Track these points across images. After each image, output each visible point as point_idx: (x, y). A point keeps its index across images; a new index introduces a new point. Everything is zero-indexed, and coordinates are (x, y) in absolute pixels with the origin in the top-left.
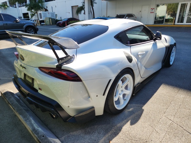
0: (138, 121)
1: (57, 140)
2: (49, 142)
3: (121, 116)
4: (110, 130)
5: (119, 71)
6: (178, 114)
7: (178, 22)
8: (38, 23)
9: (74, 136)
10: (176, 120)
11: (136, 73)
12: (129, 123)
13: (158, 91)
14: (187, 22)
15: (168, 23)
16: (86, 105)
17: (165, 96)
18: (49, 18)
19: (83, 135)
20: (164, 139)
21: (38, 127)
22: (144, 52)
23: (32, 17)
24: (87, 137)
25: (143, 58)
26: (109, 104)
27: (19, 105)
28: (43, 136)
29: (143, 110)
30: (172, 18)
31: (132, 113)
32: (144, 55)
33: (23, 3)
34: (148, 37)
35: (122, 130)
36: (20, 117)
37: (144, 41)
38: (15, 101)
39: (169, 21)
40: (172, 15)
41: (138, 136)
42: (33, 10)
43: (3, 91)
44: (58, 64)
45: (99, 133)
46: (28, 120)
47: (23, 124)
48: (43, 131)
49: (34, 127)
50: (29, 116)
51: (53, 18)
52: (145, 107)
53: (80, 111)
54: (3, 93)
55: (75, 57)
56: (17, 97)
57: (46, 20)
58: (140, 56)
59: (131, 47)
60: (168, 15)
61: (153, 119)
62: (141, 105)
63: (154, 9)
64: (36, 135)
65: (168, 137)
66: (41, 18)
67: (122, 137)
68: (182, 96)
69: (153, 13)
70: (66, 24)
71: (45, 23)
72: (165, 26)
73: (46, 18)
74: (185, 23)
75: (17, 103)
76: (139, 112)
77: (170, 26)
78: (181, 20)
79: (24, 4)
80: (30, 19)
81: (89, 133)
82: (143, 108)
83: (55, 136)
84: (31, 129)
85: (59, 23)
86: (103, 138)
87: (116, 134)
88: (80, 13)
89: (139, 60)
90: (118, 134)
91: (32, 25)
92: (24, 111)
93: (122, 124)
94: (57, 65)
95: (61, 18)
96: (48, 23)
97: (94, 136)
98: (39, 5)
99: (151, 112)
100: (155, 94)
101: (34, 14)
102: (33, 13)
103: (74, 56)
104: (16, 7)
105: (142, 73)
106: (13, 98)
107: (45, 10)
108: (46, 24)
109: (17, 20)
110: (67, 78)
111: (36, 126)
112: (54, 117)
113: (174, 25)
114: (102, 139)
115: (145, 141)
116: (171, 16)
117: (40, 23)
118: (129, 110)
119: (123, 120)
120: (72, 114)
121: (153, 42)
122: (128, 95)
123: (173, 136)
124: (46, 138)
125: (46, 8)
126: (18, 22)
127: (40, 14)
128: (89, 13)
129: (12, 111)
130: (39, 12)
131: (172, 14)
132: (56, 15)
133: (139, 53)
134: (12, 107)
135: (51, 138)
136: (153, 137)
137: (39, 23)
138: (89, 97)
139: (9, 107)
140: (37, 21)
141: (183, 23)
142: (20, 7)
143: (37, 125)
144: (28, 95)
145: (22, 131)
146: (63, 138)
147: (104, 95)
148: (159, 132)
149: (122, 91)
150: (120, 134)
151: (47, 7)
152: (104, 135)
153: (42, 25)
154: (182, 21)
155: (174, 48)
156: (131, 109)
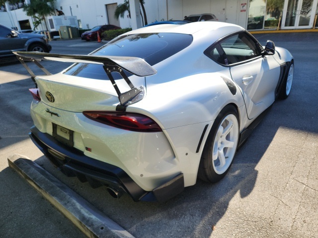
0: (252, 189)
1: (126, 233)
2: (114, 237)
3: (223, 184)
4: (210, 209)
5: (219, 110)
6: (313, 174)
7: (286, 25)
8: (47, 36)
9: (151, 223)
10: (311, 183)
11: (241, 111)
12: (238, 194)
13: (275, 139)
14: (299, 25)
15: (269, 27)
16: (169, 171)
17: (287, 147)
18: (68, 27)
19: (167, 221)
20: (299, 214)
21: (90, 215)
22: (251, 77)
23: (36, 26)
24: (174, 223)
25: (250, 86)
26: (206, 166)
27: (47, 179)
28: (102, 228)
29: (257, 172)
30: (274, 19)
31: (239, 178)
32: (251, 81)
33: (17, 4)
34: (251, 51)
35: (229, 206)
36: (54, 201)
37: (247, 57)
38: (39, 173)
39: (270, 24)
40: (274, 15)
41: (256, 214)
42: (37, 15)
43: (12, 158)
44: (119, 103)
45: (192, 215)
46: (68, 204)
47: (60, 211)
48: (99, 220)
49: (83, 215)
50: (69, 196)
51: (73, 26)
52: (259, 167)
53: (160, 182)
54: (13, 161)
55: (144, 91)
56: (39, 166)
57: (61, 30)
58: (245, 83)
59: (232, 68)
60: (268, 13)
61: (276, 184)
62: (253, 164)
63: (246, 4)
64: (89, 228)
65: (304, 210)
66: (52, 27)
67: (232, 219)
68: (313, 144)
69: (245, 11)
70: (98, 36)
71: (60, 37)
72: (266, 32)
73: (62, 27)
74: (296, 26)
75: (43, 177)
76: (251, 175)
77: (274, 32)
78: (290, 21)
79: (20, 4)
80: (32, 30)
81: (175, 216)
82: (256, 168)
83: (120, 225)
84: (78, 219)
85: (86, 35)
86: (201, 222)
87: (220, 214)
88: (122, 16)
89: (245, 90)
90: (223, 213)
91: (39, 40)
92: (58, 188)
93: (227, 197)
94: (118, 106)
95: (88, 25)
96: (66, 36)
97: (186, 221)
98: (47, 5)
99: (270, 174)
100: (271, 145)
101: (40, 21)
102: (38, 20)
103: (143, 89)
104: (5, 11)
105: (249, 112)
106: (34, 169)
107: (58, 13)
108: (63, 39)
109: (13, 34)
110: (138, 127)
111: (85, 212)
112: (117, 194)
113: (280, 30)
114: (199, 224)
115: (270, 220)
116: (272, 16)
117: (52, 37)
118: (233, 174)
119: (227, 190)
120: (147, 187)
121: (262, 59)
122: (231, 148)
123: (312, 208)
124: (108, 231)
125: (59, 9)
126: (16, 37)
127: (51, 21)
128: (137, 16)
129: (35, 191)
130: (48, 17)
131: (273, 12)
132: (79, 21)
133: (244, 79)
134: (35, 183)
135: (116, 231)
136: (281, 213)
137: (49, 36)
138: (175, 156)
139: (29, 185)
140: (47, 33)
141: (293, 25)
142: (13, 9)
143: (87, 211)
144: (66, 161)
145: (60, 223)
146: (133, 229)
147: (197, 151)
148: (288, 204)
149: (222, 143)
150: (227, 213)
151: (61, 8)
152: (202, 217)
153: (56, 39)
154: (292, 24)
155: (291, 68)
156: (237, 172)
